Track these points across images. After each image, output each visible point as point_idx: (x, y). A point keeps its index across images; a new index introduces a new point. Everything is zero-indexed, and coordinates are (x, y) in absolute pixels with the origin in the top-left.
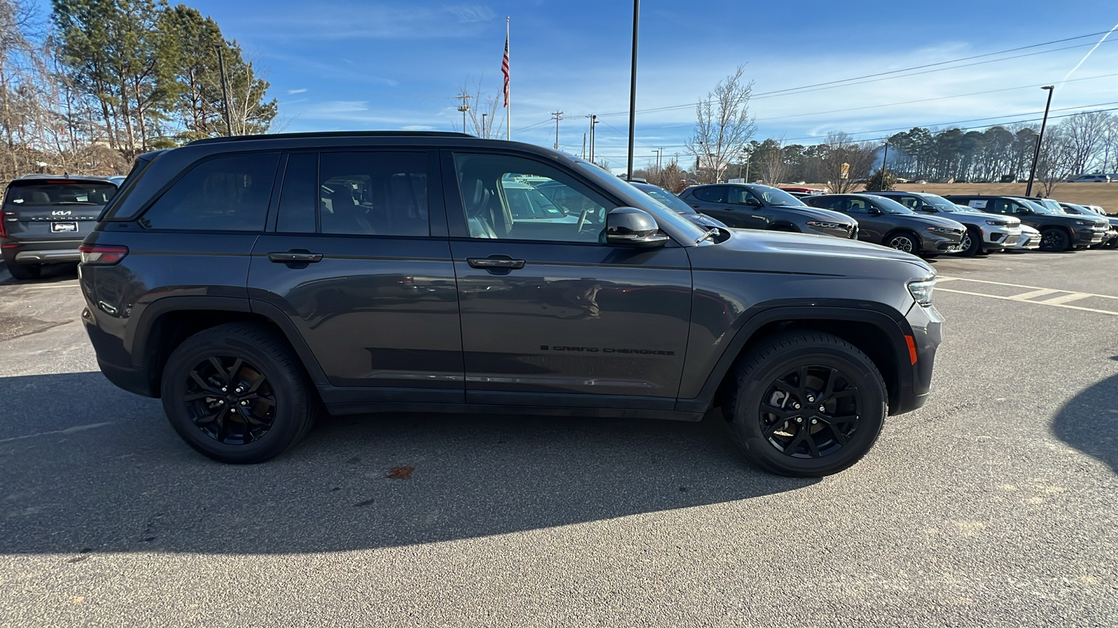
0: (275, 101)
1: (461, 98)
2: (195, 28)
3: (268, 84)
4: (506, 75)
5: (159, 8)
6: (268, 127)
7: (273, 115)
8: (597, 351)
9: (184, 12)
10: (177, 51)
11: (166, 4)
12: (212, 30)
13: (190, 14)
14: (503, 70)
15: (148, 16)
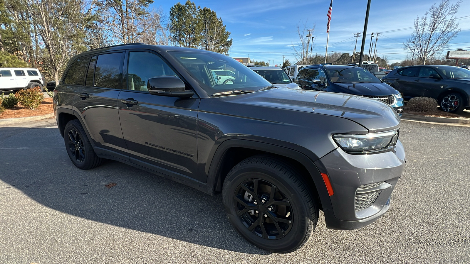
0: (232, 39)
1: (309, 31)
2: (208, 15)
3: (230, 33)
4: (329, 17)
5: (197, 10)
6: (228, 49)
7: (231, 45)
8: (164, 148)
9: (206, 10)
10: (201, 24)
11: (200, 8)
12: (214, 15)
13: (207, 10)
14: (328, 15)
15: (194, 13)
